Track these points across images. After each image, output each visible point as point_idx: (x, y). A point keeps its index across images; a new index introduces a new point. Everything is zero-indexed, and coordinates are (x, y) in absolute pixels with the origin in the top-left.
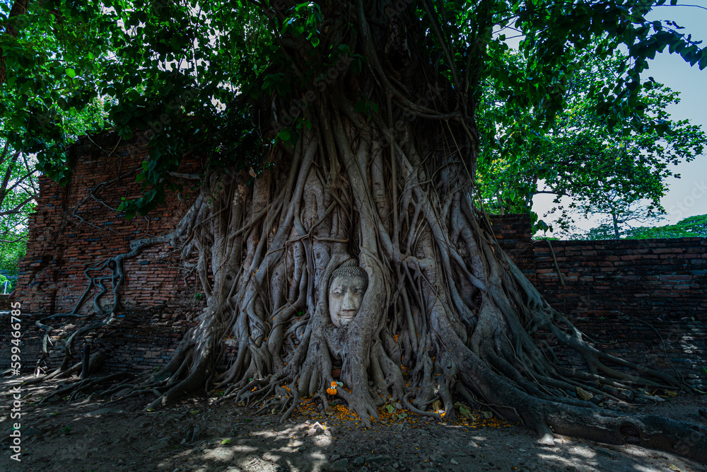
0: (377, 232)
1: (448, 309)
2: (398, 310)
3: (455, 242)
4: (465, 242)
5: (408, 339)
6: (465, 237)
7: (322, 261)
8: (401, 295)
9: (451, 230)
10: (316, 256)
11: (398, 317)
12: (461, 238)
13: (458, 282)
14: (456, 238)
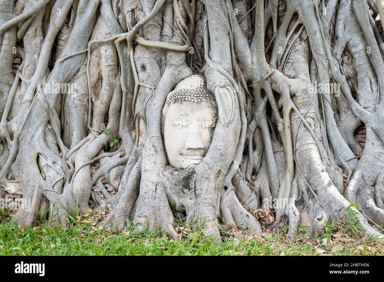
0: (232, 39)
1: (322, 149)
2: (254, 148)
3: (339, 57)
4: (352, 57)
5: (267, 186)
6: (353, 50)
7: (149, 76)
8: (259, 128)
9: (334, 38)
10: (139, 69)
11: (255, 156)
12: (347, 50)
13: (338, 112)
14: (339, 50)
